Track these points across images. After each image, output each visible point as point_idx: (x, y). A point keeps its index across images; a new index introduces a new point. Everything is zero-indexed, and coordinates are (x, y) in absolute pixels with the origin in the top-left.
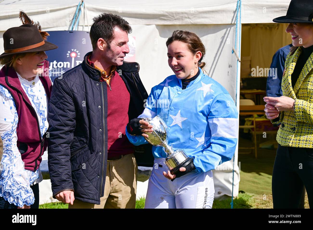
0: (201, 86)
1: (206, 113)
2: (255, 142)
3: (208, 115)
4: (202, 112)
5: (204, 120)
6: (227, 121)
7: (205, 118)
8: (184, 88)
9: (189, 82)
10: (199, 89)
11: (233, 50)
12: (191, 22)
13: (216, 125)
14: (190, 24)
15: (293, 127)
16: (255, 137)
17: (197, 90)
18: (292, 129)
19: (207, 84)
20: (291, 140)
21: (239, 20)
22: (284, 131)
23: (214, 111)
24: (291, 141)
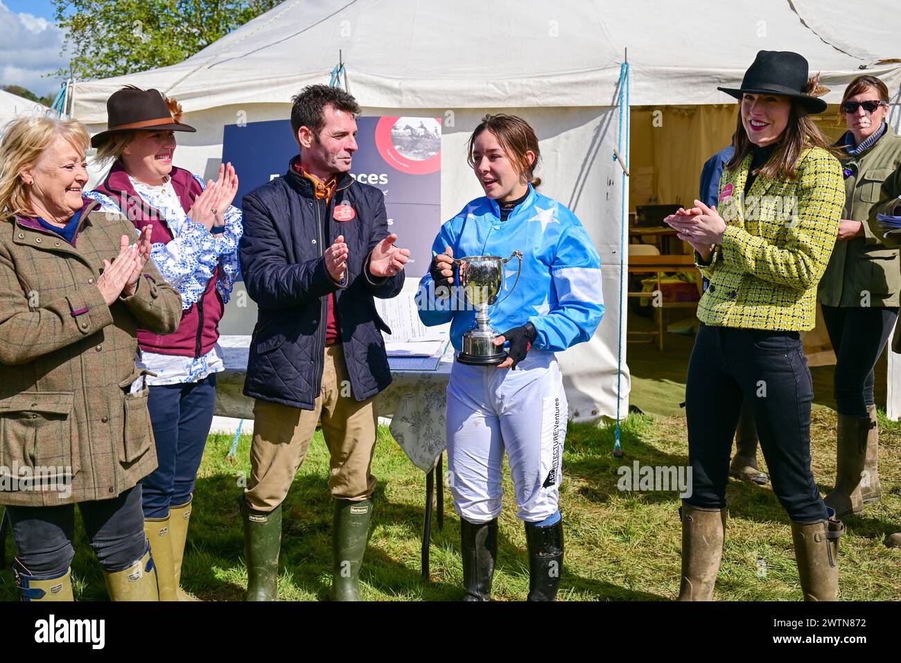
0: (536, 213)
1: (548, 260)
2: (660, 321)
3: (553, 263)
4: (542, 259)
5: (546, 272)
6: (586, 273)
7: (547, 268)
8: (504, 218)
9: (513, 207)
10: (533, 219)
11: (615, 154)
12: (537, 102)
13: (566, 282)
14: (536, 106)
15: (731, 290)
16: (661, 313)
17: (530, 220)
18: (729, 294)
19: (545, 209)
20: (726, 313)
21: (624, 98)
22: (714, 299)
23: (563, 256)
24: (727, 316)
